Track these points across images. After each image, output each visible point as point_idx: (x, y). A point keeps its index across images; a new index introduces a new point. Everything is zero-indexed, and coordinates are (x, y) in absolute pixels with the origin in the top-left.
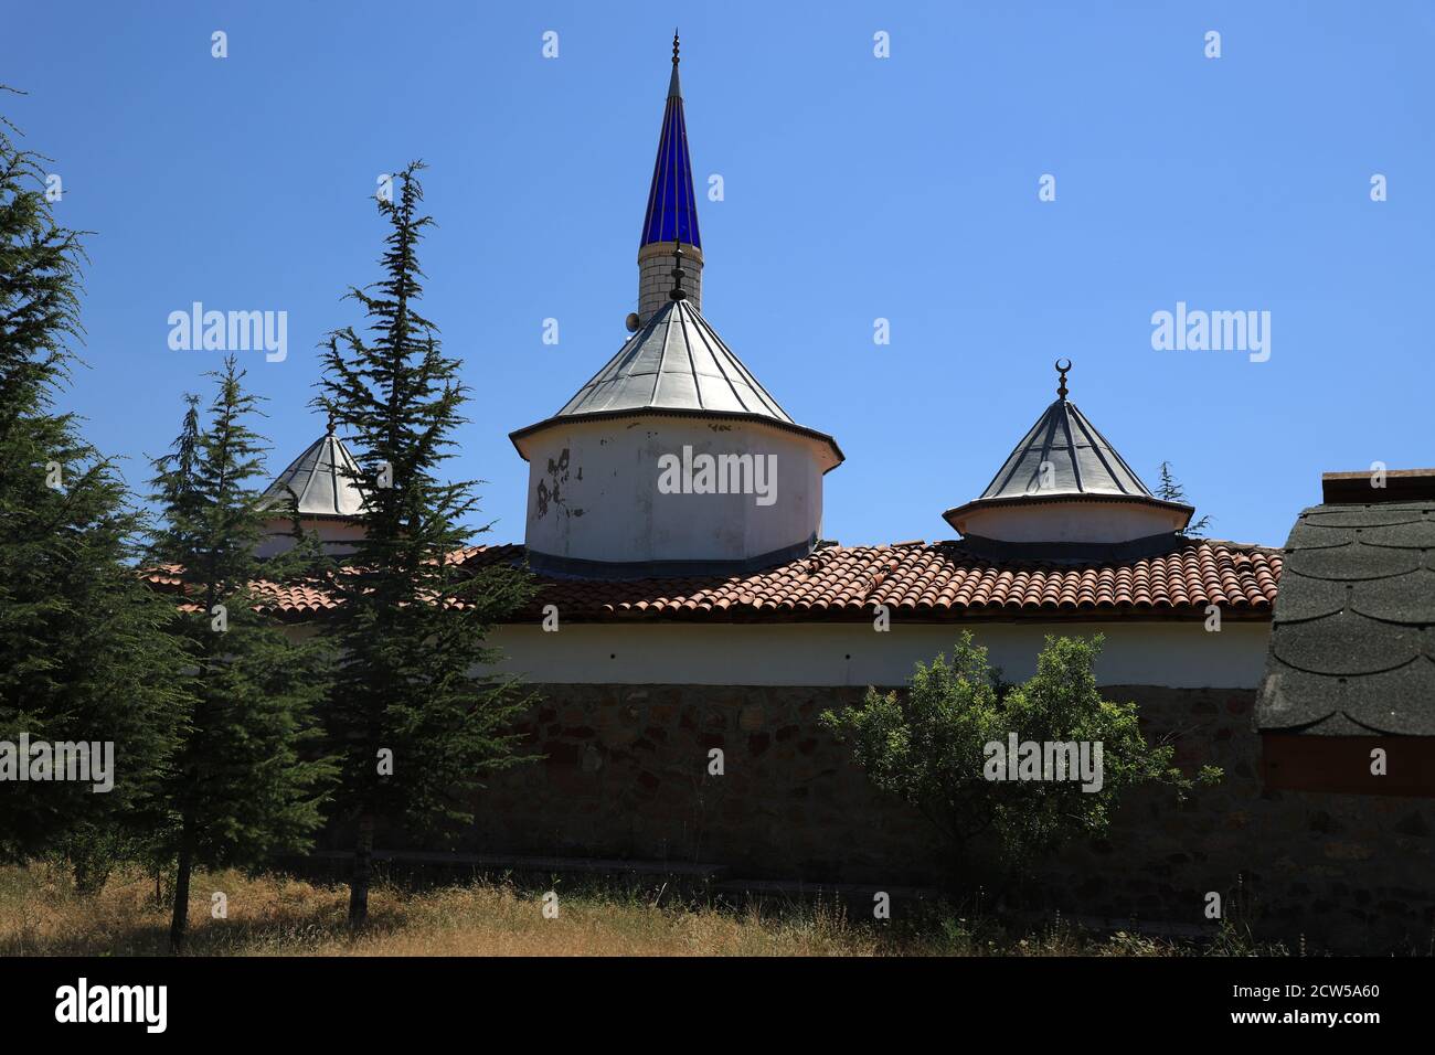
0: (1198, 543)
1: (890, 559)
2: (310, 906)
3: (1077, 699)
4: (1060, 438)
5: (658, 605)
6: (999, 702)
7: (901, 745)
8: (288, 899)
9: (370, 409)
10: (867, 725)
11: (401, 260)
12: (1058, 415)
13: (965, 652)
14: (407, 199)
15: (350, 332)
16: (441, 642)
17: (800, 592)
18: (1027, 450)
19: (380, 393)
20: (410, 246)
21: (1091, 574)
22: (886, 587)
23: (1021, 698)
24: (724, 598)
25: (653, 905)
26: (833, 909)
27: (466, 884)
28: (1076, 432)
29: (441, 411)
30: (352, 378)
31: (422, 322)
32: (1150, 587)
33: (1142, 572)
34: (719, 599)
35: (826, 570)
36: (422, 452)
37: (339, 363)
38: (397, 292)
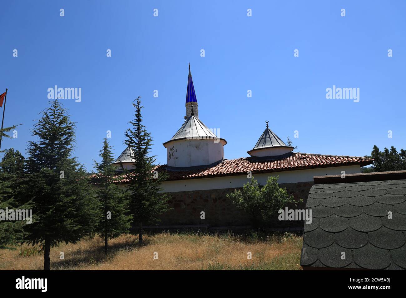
0: (295, 154)
1: (238, 162)
2: (132, 239)
3: (275, 188)
4: (268, 136)
5: (193, 176)
6: (260, 190)
7: (242, 200)
8: (128, 238)
9: (135, 144)
10: (235, 197)
11: (138, 115)
12: (267, 131)
13: (253, 181)
14: (138, 104)
15: (130, 129)
16: (152, 188)
17: (221, 171)
18: (262, 138)
19: (136, 141)
20: (140, 112)
21: (276, 162)
22: (237, 168)
23: (264, 189)
24: (206, 173)
25: (197, 235)
26: (231, 234)
27: (161, 233)
28: (271, 134)
29: (147, 143)
30: (131, 138)
31: (143, 126)
32: (287, 164)
33: (285, 161)
34: (205, 174)
35: (225, 165)
36: (145, 152)
37: (128, 136)
38: (137, 121)
